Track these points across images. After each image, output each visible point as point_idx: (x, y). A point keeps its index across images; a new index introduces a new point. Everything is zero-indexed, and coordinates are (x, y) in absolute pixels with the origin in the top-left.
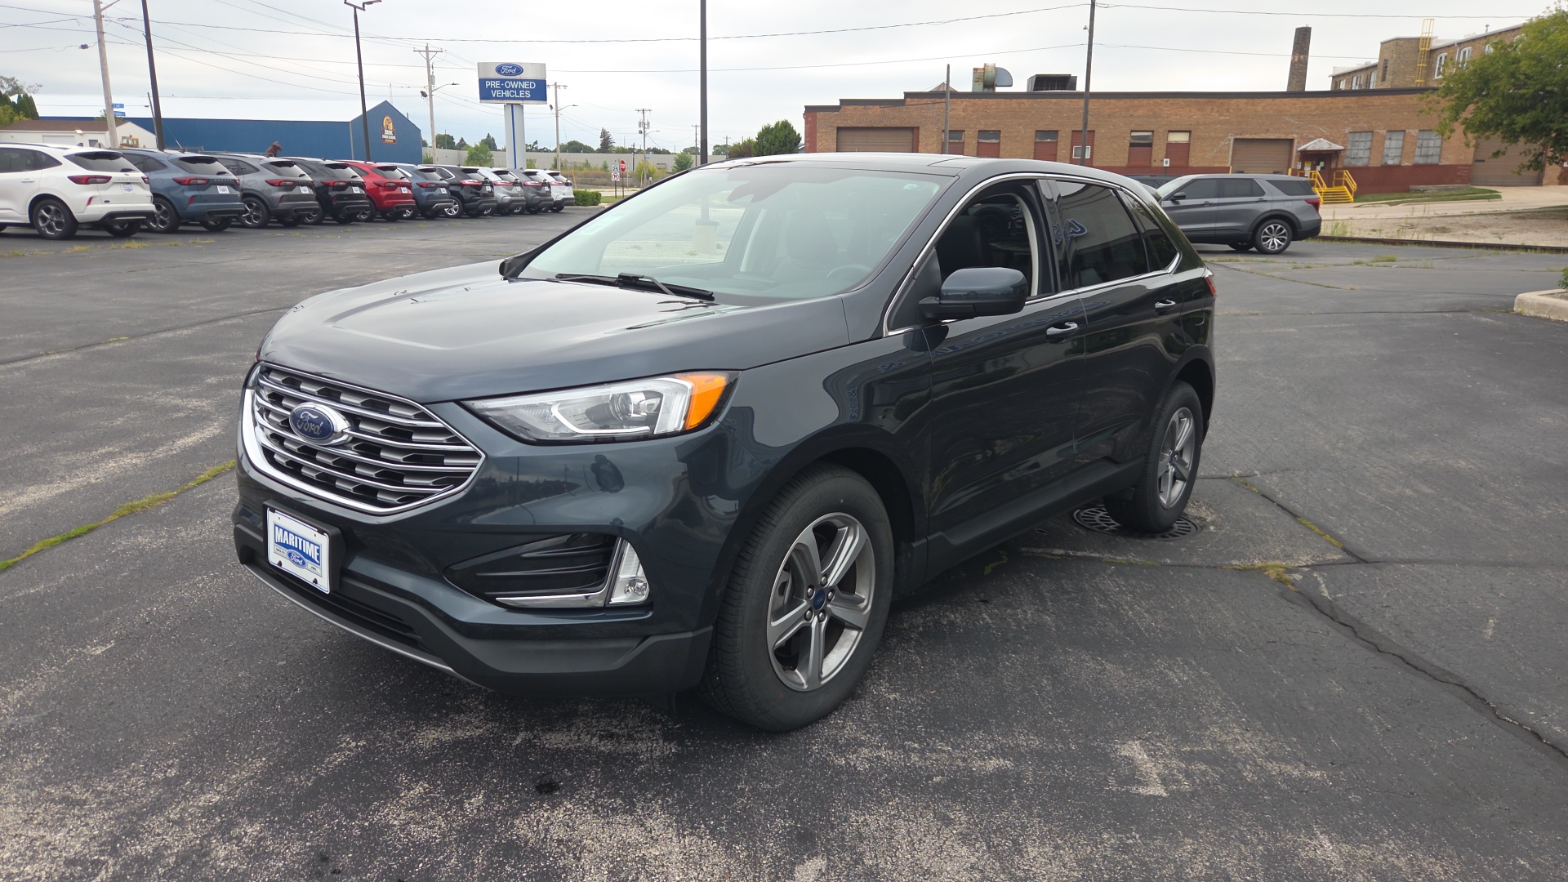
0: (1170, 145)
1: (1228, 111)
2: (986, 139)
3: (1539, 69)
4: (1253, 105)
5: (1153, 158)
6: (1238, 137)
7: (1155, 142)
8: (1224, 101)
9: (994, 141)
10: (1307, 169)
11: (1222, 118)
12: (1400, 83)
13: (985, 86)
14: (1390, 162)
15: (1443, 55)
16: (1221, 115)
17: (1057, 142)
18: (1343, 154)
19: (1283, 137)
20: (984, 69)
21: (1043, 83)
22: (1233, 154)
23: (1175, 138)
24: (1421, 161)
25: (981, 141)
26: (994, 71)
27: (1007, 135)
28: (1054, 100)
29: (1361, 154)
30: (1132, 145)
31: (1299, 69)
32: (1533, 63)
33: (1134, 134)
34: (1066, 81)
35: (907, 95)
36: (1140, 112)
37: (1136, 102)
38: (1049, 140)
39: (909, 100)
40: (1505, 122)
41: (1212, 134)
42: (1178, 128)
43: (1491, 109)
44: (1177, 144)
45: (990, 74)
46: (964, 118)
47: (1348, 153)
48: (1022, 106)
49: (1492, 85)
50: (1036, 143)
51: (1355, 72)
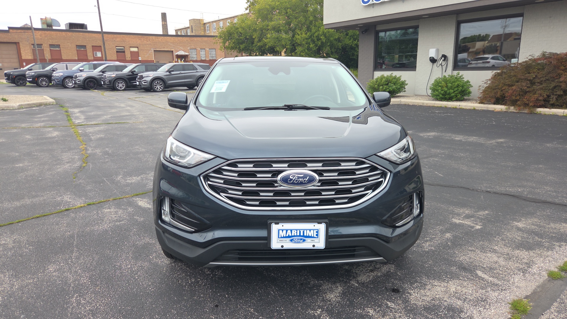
0: (131, 52)
1: (150, 40)
2: (54, 48)
3: (244, 31)
4: (157, 39)
5: (126, 57)
6: (155, 49)
7: (126, 51)
8: (148, 37)
9: (57, 49)
10: (179, 61)
11: (148, 43)
12: (197, 34)
13: (48, 26)
14: (203, 59)
15: (208, 25)
16: (147, 42)
17: (86, 50)
18: (189, 56)
19: (169, 50)
20: (45, 19)
21: (73, 26)
22: (154, 56)
23: (133, 49)
24: (211, 59)
25: (51, 49)
26: (51, 20)
27: (63, 46)
28: (81, 33)
29: (194, 56)
30: (117, 52)
31: (165, 27)
32: (242, 29)
33: (117, 48)
34: (82, 26)
35: (9, 28)
36: (118, 39)
37: (115, 36)
38: (83, 49)
39: (11, 30)
40: (238, 47)
41: (146, 48)
42: (133, 46)
43: (234, 43)
44: (134, 52)
45: (49, 21)
46: (41, 39)
47: (190, 56)
48: (68, 35)
49: (233, 35)
50: (77, 50)
51: (182, 29)
